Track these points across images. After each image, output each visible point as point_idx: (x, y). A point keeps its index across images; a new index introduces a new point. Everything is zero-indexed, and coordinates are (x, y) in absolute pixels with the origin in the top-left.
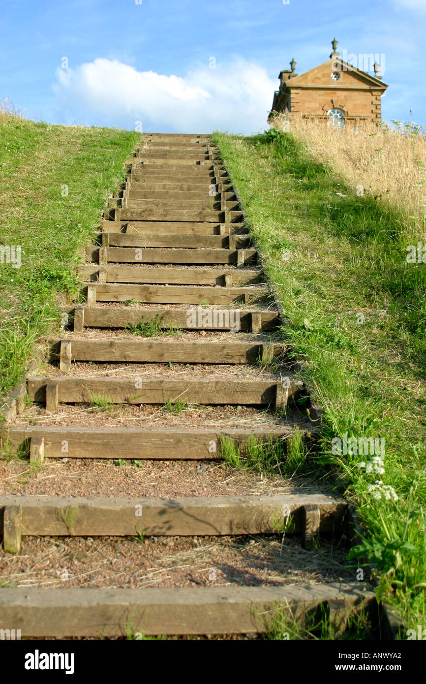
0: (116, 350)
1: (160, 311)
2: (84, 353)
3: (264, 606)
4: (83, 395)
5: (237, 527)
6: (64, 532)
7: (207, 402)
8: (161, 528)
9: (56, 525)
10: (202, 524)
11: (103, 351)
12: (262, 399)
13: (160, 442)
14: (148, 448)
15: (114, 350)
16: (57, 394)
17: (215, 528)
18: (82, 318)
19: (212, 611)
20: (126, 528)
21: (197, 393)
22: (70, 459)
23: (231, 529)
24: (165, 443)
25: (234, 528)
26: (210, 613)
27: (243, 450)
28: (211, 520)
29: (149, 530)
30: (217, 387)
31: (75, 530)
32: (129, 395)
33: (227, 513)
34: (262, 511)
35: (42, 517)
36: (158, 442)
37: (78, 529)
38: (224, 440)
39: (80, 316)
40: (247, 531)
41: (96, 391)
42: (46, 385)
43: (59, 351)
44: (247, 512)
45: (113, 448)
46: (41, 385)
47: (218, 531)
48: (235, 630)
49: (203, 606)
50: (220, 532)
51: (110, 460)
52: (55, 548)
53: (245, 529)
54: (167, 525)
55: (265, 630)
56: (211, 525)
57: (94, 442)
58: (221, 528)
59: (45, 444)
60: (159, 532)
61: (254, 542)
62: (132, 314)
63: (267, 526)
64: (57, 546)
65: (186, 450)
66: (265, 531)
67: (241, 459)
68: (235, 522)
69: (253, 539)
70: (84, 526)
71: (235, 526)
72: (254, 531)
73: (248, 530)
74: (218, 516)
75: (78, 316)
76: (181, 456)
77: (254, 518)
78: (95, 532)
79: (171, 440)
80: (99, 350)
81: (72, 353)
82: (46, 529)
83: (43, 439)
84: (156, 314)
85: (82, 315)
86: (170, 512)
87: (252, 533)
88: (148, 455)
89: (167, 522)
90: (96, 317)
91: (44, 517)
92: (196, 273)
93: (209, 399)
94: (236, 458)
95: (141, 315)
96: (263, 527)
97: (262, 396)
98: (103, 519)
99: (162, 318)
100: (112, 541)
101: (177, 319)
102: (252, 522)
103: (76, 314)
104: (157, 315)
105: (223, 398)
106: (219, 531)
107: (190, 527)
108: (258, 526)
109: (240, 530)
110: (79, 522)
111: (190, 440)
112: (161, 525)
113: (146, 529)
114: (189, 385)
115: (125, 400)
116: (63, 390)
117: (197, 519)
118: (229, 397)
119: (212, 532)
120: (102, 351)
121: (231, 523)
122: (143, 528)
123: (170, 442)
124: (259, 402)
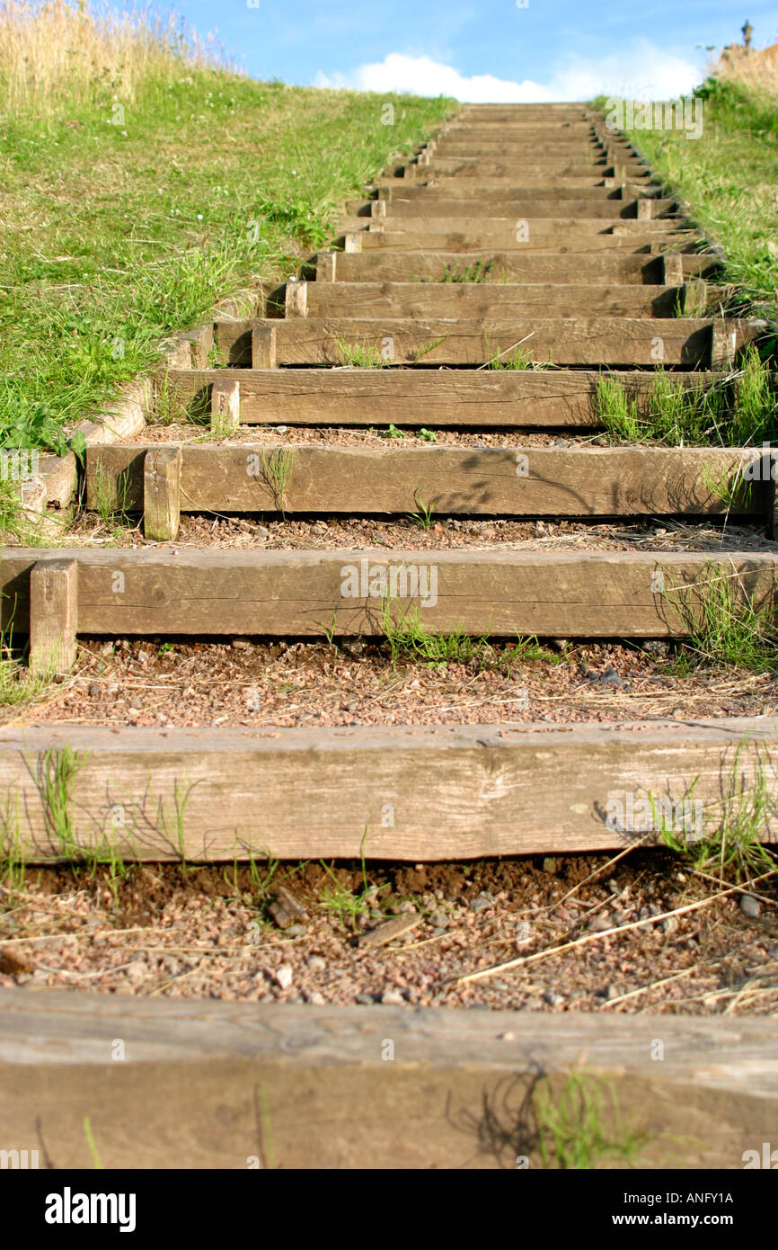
0: (393, 299)
1: (484, 256)
2: (332, 306)
3: (684, 574)
4: (324, 350)
5: (628, 499)
6: (268, 506)
7: (572, 361)
8: (468, 498)
9: (251, 488)
10: (554, 491)
11: (369, 303)
12: (684, 355)
13: (475, 392)
14: (448, 402)
15: (390, 300)
16: (273, 348)
17: (582, 501)
18: (331, 268)
19: (569, 582)
20: (394, 496)
21: (551, 342)
22: (292, 429)
23: (616, 503)
24: (483, 392)
25: (623, 501)
26: (564, 586)
27: (644, 407)
28: (573, 481)
29: (443, 502)
30: (593, 330)
31: (290, 500)
32: (415, 348)
33: (606, 467)
34: (680, 464)
35: (224, 474)
36: (469, 391)
37: (295, 497)
38: (603, 384)
39: (328, 265)
40: (648, 508)
41: (350, 340)
42: (250, 333)
43: (282, 300)
44: (649, 465)
45: (377, 402)
46: (244, 331)
47: (587, 508)
49: (549, 569)
50: (592, 509)
51: (372, 429)
52: (250, 536)
53: (645, 503)
54: (482, 492)
55: (686, 631)
56: (574, 494)
57: (339, 391)
58: (594, 501)
59: (242, 396)
60: (464, 506)
61: (663, 531)
62: (429, 263)
63: (692, 499)
64: (251, 532)
65: (526, 407)
66: (688, 508)
67: (639, 424)
68: (625, 486)
69: (662, 527)
70: (308, 493)
71: (624, 496)
72: (664, 508)
73: (651, 505)
74: (587, 473)
75: (324, 266)
76: (516, 419)
77: (664, 479)
78: (330, 504)
79: (496, 387)
80: (362, 301)
81: (308, 306)
82: (230, 498)
83: (238, 384)
84: (475, 261)
85: (331, 262)
86: (488, 464)
87: (659, 512)
88: (449, 418)
89: (479, 485)
90: (359, 269)
91: (226, 471)
92: (556, 225)
93: (575, 355)
94: (630, 423)
95: (445, 264)
96: (683, 499)
97: (683, 348)
98: (347, 476)
99: (487, 269)
100: (366, 527)
101: (516, 271)
102: (660, 487)
103: (319, 261)
104: (478, 264)
105: (604, 352)
106: (590, 506)
107: (528, 498)
108: (673, 498)
109: (634, 505)
110: (298, 482)
111: (534, 387)
112: (467, 491)
113: (436, 500)
114: (535, 327)
115: (408, 358)
116: (286, 340)
117: (543, 480)
118: (616, 349)
119: (576, 509)
120: (366, 303)
121: (615, 488)
122: (430, 497)
123: (494, 391)
124: (677, 361)
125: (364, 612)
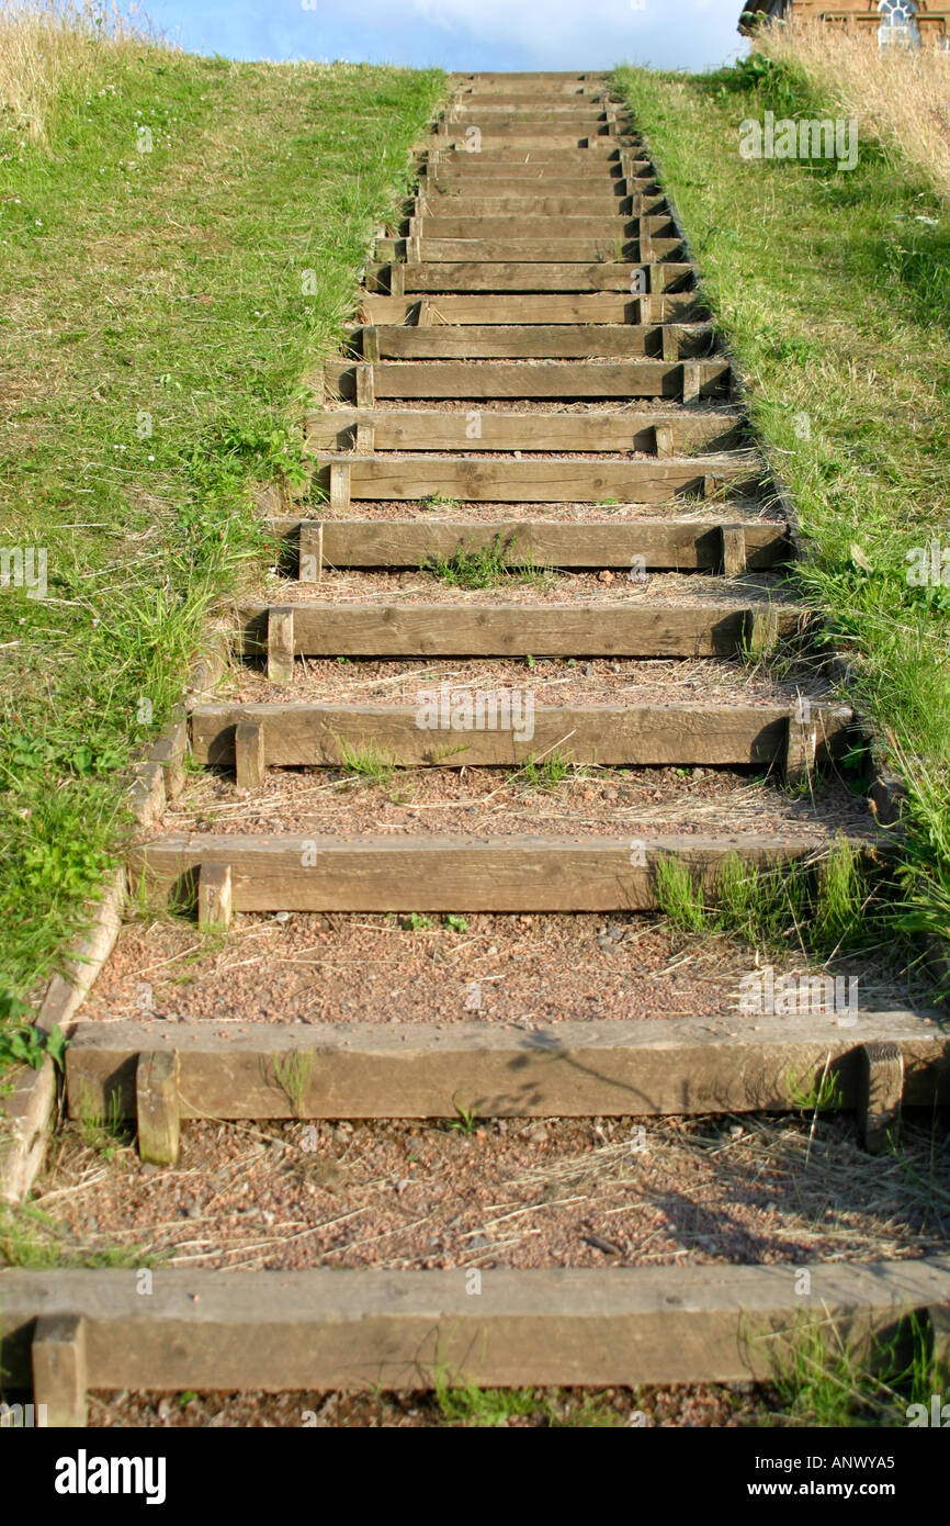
0: (399, 627)
1: (504, 526)
2: (324, 637)
3: (772, 1320)
4: (323, 749)
5: (699, 1097)
6: (282, 1112)
7: (620, 760)
8: (517, 1100)
9: (263, 1094)
10: (614, 1090)
11: (370, 632)
12: (753, 752)
13: (512, 874)
14: (481, 886)
15: (394, 629)
16: (262, 748)
17: (647, 1100)
18: (318, 546)
19: (644, 1332)
20: (430, 1099)
21: (596, 738)
22: (295, 915)
23: (686, 1101)
24: (522, 874)
25: (693, 1098)
26: (638, 1337)
27: (711, 888)
28: (637, 1080)
29: (487, 1105)
30: (646, 723)
31: (308, 1106)
32: (432, 747)
33: (674, 1063)
34: (761, 1057)
35: (228, 1076)
36: (506, 872)
37: (315, 1103)
38: (663, 865)
39: (314, 542)
40: (723, 1106)
41: (355, 737)
42: (235, 727)
43: (264, 636)
44: (724, 1060)
45: (396, 887)
46: (224, 726)
47: (652, 1107)
48: (700, 1374)
49: (622, 1320)
50: (659, 1109)
51: (390, 915)
52: (262, 1148)
53: (719, 1100)
54: (531, 1093)
55: (772, 1376)
56: (637, 1092)
57: (350, 874)
58: (661, 1100)
59: (235, 880)
60: (510, 1110)
61: (740, 1130)
62: (437, 534)
63: (774, 1094)
64: (267, 1143)
65: (573, 891)
66: (769, 1104)
67: (707, 911)
68: (696, 1084)
69: (738, 1124)
70: (329, 1098)
71: (696, 1094)
72: (741, 1105)
73: (726, 1103)
74: (653, 1071)
75: (309, 543)
76: (561, 904)
77: (742, 1074)
78: (355, 1110)
79: (537, 868)
80: (361, 630)
81: (295, 637)
82: (238, 1104)
83: (229, 870)
84: (493, 533)
85: (318, 539)
86: (536, 1063)
87: (735, 1109)
88: (482, 904)
89: (528, 1086)
90: (352, 543)
91: (232, 1076)
92: (587, 423)
93: (624, 753)
94: (693, 907)
95: (457, 537)
96: (763, 1095)
97: (753, 745)
98: (375, 1079)
99: (508, 542)
100: (397, 1129)
101: (543, 545)
102: (737, 1083)
103: (303, 538)
104: (497, 536)
105: (659, 750)
106: (657, 1105)
107: (585, 1098)
108: (752, 1092)
109: (707, 1103)
110: (317, 1087)
111: (581, 868)
112: (514, 1094)
113: (478, 1103)
114: (576, 720)
115: (424, 759)
116: (276, 737)
117: (603, 1079)
118: (673, 747)
119: (639, 1108)
120: (366, 632)
121: (686, 1086)
122: (471, 1100)
123: (534, 872)
124: (745, 760)
125: (413, 1367)
